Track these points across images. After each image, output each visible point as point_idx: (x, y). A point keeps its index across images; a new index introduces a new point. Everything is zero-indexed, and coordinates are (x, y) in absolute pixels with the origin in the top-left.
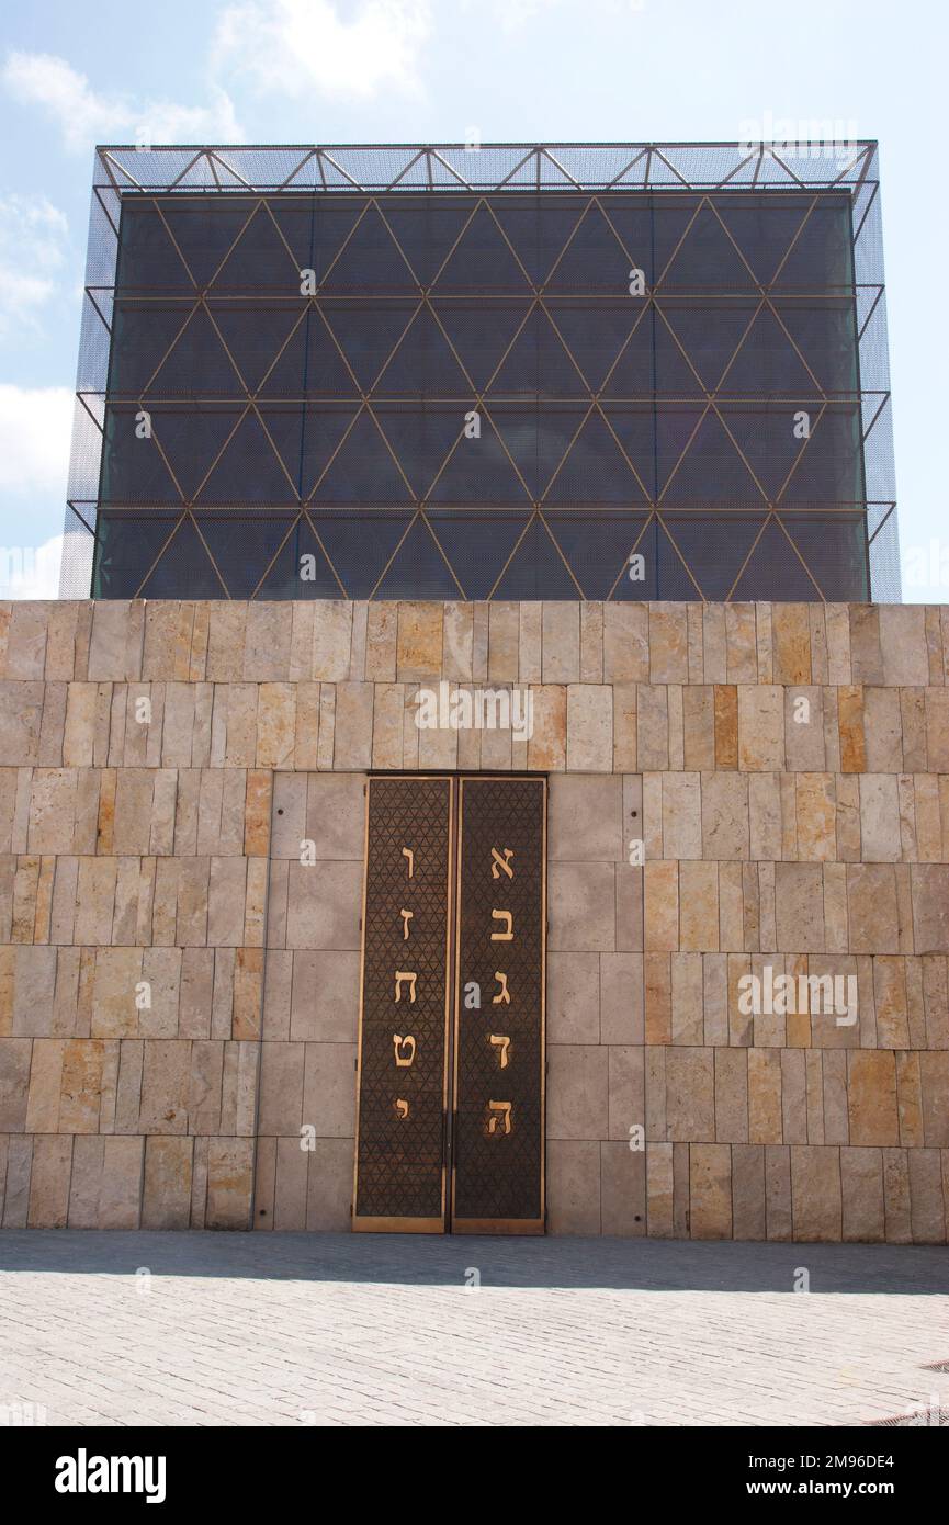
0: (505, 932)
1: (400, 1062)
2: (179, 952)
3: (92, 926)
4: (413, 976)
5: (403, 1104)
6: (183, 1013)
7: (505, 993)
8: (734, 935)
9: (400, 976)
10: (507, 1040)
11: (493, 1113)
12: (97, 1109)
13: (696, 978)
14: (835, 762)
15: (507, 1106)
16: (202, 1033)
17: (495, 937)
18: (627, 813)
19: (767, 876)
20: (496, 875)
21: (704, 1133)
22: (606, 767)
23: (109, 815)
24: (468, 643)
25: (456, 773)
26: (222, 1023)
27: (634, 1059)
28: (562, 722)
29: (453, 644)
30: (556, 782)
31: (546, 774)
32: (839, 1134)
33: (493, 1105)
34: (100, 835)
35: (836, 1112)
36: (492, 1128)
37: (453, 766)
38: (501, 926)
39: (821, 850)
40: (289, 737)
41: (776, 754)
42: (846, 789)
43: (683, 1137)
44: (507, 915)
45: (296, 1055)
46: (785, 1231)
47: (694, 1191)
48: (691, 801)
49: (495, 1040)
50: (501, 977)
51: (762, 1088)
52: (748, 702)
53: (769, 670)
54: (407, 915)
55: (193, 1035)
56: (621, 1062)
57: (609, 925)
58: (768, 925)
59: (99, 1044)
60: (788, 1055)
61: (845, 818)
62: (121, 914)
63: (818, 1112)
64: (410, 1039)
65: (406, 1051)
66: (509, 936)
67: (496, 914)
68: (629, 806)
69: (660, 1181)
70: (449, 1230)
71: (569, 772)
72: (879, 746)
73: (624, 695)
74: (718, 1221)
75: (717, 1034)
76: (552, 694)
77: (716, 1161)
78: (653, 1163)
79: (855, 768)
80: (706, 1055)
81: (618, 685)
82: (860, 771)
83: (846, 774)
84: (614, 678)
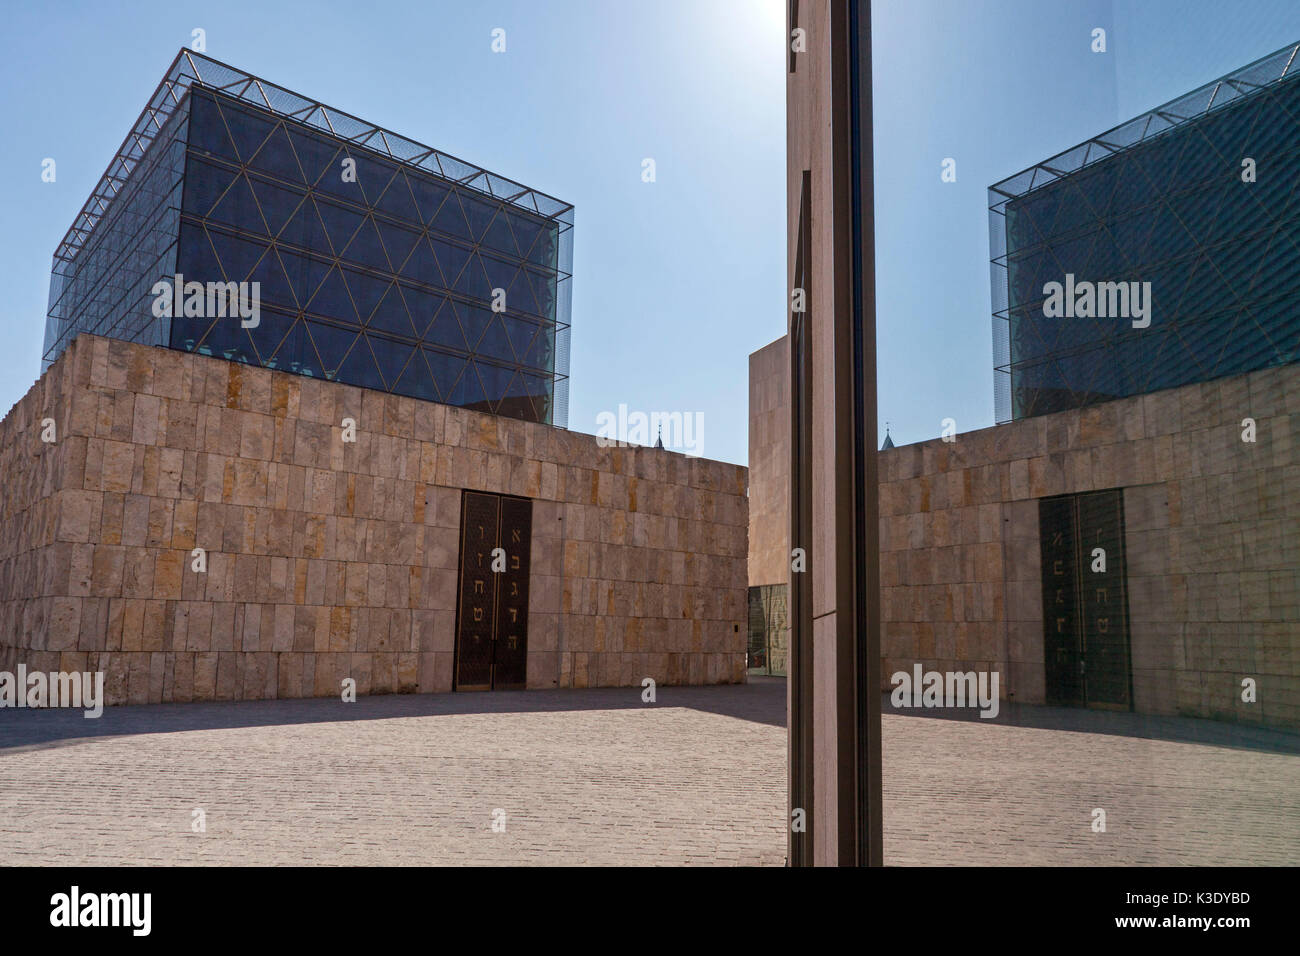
0: (516, 565)
1: (476, 619)
2: (385, 567)
3: (344, 552)
4: (482, 582)
5: (477, 637)
6: (388, 596)
7: (515, 591)
9: (477, 582)
10: (515, 611)
11: (510, 641)
12: (348, 639)
13: (580, 587)
14: (627, 506)
15: (514, 638)
16: (396, 605)
17: (512, 566)
18: (557, 518)
19: (605, 549)
20: (514, 540)
21: (581, 648)
22: (554, 499)
23: (352, 497)
24: (506, 437)
25: (501, 495)
26: (405, 600)
27: (555, 619)
28: (540, 477)
29: (500, 436)
30: (535, 503)
31: (530, 499)
32: (621, 648)
33: (510, 637)
34: (349, 505)
35: (620, 640)
36: (509, 647)
37: (499, 491)
38: (516, 561)
39: (620, 540)
40: (434, 469)
41: (609, 501)
42: (630, 517)
44: (517, 558)
45: (430, 616)
46: (603, 684)
47: (576, 671)
48: (582, 515)
49: (512, 610)
50: (514, 584)
51: (600, 631)
52: (601, 476)
53: (608, 466)
54: (480, 555)
55: (392, 606)
56: (551, 620)
57: (549, 564)
59: (349, 609)
60: (607, 618)
61: (629, 528)
62: (359, 546)
63: (615, 640)
64: (480, 610)
65: (479, 614)
66: (518, 568)
67: (514, 557)
68: (558, 516)
69: (566, 667)
70: (493, 689)
71: (540, 499)
72: (640, 502)
73: (562, 469)
74: (584, 681)
75: (586, 610)
76: (536, 464)
77: (584, 659)
78: (564, 660)
79: (633, 509)
80: (582, 618)
81: (560, 465)
82: (635, 511)
83: (630, 511)
84: (559, 461)
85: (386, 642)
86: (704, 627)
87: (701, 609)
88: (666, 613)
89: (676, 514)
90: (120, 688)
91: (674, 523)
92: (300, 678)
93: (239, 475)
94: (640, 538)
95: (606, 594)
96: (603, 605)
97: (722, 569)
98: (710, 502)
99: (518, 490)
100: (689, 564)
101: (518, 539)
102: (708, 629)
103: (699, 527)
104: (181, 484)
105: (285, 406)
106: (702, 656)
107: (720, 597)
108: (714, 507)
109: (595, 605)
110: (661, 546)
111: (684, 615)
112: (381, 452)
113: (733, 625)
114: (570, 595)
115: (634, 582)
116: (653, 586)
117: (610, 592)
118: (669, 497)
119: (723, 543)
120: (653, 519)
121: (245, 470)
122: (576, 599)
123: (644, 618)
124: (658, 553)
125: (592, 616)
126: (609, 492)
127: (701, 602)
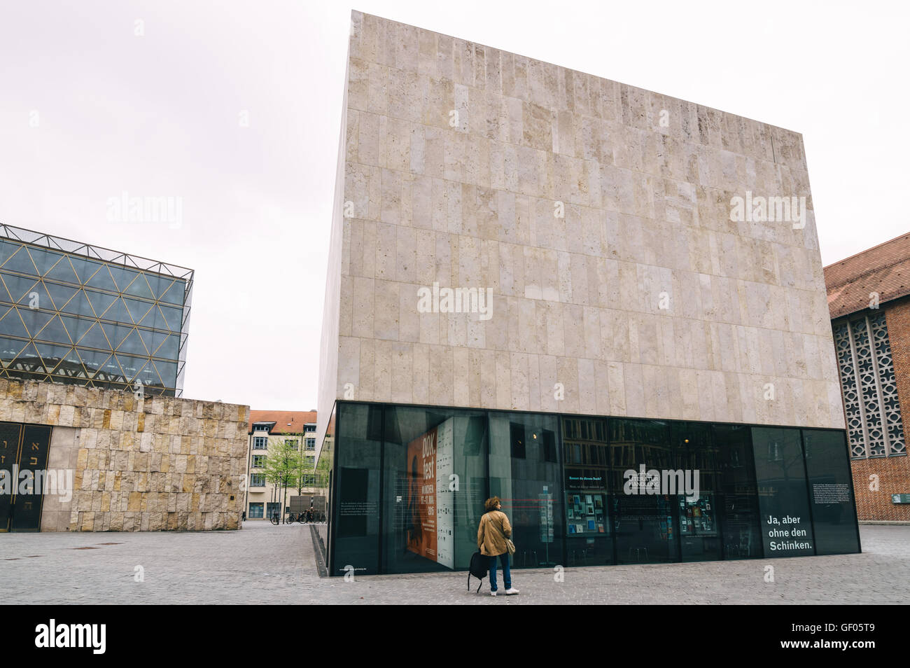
0: (35, 462)
8: (102, 466)
11: (26, 505)
13: (91, 475)
14: (136, 429)
15: (31, 503)
17: (32, 463)
18: (76, 436)
20: (33, 449)
21: (88, 509)
22: (71, 426)
25: (24, 424)
28: (58, 414)
29: (25, 391)
30: (55, 428)
31: (52, 426)
32: (125, 508)
33: (26, 503)
35: (125, 505)
36: (26, 508)
37: (22, 422)
39: (130, 448)
41: (120, 427)
42: (138, 435)
43: (82, 510)
44: (36, 459)
46: (107, 529)
47: (84, 522)
48: (94, 435)
51: (105, 499)
52: (113, 414)
53: (120, 407)
54: (4, 457)
57: (67, 462)
58: (112, 464)
60: (113, 492)
61: (137, 441)
63: (120, 504)
66: (35, 464)
67: (33, 458)
69: (74, 520)
70: (10, 531)
71: (58, 426)
72: (148, 427)
74: (90, 528)
75: (95, 487)
76: (56, 407)
77: (92, 515)
78: (73, 516)
79: (140, 431)
80: (90, 492)
81: (77, 407)
82: (142, 432)
83: (138, 432)
84: (77, 405)
86: (204, 496)
87: (200, 487)
88: (168, 488)
89: (182, 433)
91: (178, 440)
94: (145, 447)
95: (113, 478)
96: (110, 485)
97: (221, 464)
98: (214, 426)
99: (38, 421)
100: (191, 462)
101: (38, 448)
102: (206, 498)
103: (201, 441)
106: (199, 515)
107: (219, 480)
108: (216, 429)
109: (102, 485)
110: (165, 451)
111: (183, 491)
113: (229, 496)
114: (83, 479)
116: (156, 474)
117: (117, 478)
119: (224, 449)
120: (159, 436)
122: (87, 481)
123: (147, 492)
124: (163, 455)
125: (100, 491)
126: (121, 421)
127: (200, 483)
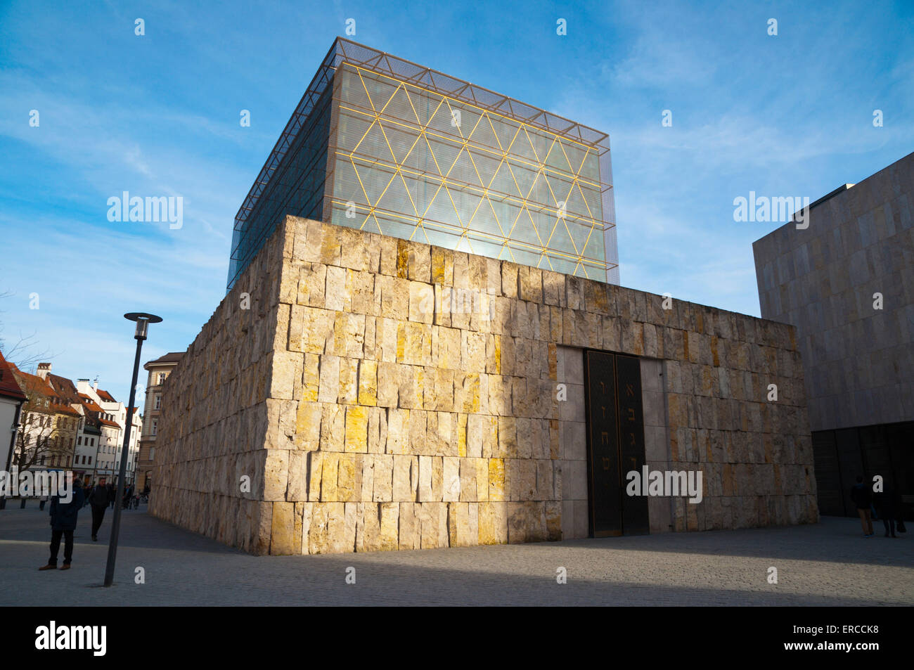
1: (605, 468)
2: (529, 420)
3: (496, 407)
4: (606, 433)
6: (534, 448)
7: (634, 441)
9: (603, 433)
10: (636, 459)
12: (505, 489)
13: (683, 437)
14: (712, 362)
16: (540, 457)
17: (630, 419)
18: (658, 374)
19: (700, 400)
20: (628, 394)
22: (656, 357)
24: (614, 301)
25: (615, 353)
26: (547, 451)
28: (644, 337)
29: (609, 301)
30: (641, 360)
31: (638, 357)
32: (721, 492)
35: (720, 485)
37: (613, 350)
38: (631, 415)
39: (709, 393)
40: (561, 330)
41: (698, 357)
42: (715, 372)
44: (633, 410)
45: (567, 467)
46: (711, 527)
47: (688, 515)
48: (679, 371)
49: (633, 459)
50: (632, 435)
52: (690, 335)
53: (694, 327)
54: (604, 408)
55: (537, 457)
57: (656, 416)
58: (700, 417)
59: (503, 460)
60: (707, 465)
61: (714, 382)
62: (507, 401)
63: (715, 484)
64: (608, 459)
65: (607, 463)
66: (633, 419)
67: (630, 410)
68: (659, 372)
69: (680, 511)
70: (623, 534)
71: (645, 357)
72: (722, 358)
73: (659, 329)
74: (695, 525)
75: (690, 456)
76: (639, 325)
78: (678, 505)
79: (717, 364)
80: (688, 465)
81: (656, 325)
82: (718, 366)
83: (715, 366)
84: (656, 323)
85: (534, 490)
86: (783, 469)
87: (778, 455)
88: (752, 457)
89: (749, 369)
90: (320, 537)
91: (749, 377)
92: (467, 527)
93: (409, 338)
94: (724, 390)
95: (705, 442)
96: (703, 453)
97: (789, 418)
98: (773, 358)
99: (628, 348)
100: (764, 412)
101: (632, 393)
102: (785, 472)
103: (767, 380)
104: (363, 345)
105: (442, 275)
106: (784, 499)
107: (791, 443)
108: (776, 362)
109: (696, 452)
110: (742, 398)
111: (766, 460)
112: (519, 315)
113: (804, 469)
114: (677, 443)
115: (724, 431)
116: (739, 434)
117: (707, 440)
118: (742, 354)
119: (787, 393)
120: (733, 374)
121: (414, 333)
122: (681, 447)
123: (735, 464)
124: (740, 404)
125: (695, 463)
126: (697, 349)
127: (778, 448)
